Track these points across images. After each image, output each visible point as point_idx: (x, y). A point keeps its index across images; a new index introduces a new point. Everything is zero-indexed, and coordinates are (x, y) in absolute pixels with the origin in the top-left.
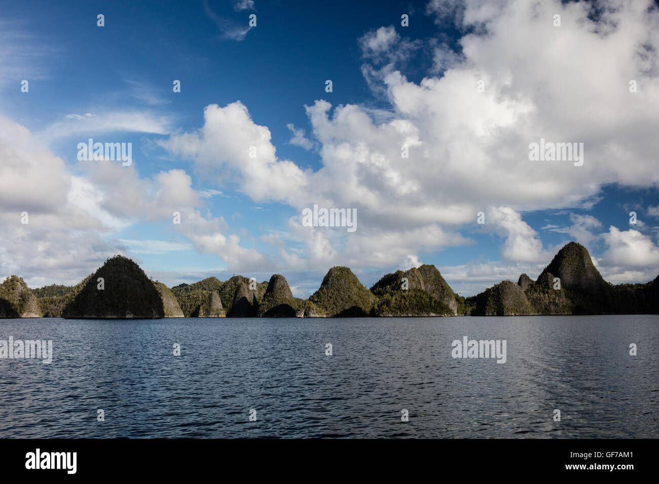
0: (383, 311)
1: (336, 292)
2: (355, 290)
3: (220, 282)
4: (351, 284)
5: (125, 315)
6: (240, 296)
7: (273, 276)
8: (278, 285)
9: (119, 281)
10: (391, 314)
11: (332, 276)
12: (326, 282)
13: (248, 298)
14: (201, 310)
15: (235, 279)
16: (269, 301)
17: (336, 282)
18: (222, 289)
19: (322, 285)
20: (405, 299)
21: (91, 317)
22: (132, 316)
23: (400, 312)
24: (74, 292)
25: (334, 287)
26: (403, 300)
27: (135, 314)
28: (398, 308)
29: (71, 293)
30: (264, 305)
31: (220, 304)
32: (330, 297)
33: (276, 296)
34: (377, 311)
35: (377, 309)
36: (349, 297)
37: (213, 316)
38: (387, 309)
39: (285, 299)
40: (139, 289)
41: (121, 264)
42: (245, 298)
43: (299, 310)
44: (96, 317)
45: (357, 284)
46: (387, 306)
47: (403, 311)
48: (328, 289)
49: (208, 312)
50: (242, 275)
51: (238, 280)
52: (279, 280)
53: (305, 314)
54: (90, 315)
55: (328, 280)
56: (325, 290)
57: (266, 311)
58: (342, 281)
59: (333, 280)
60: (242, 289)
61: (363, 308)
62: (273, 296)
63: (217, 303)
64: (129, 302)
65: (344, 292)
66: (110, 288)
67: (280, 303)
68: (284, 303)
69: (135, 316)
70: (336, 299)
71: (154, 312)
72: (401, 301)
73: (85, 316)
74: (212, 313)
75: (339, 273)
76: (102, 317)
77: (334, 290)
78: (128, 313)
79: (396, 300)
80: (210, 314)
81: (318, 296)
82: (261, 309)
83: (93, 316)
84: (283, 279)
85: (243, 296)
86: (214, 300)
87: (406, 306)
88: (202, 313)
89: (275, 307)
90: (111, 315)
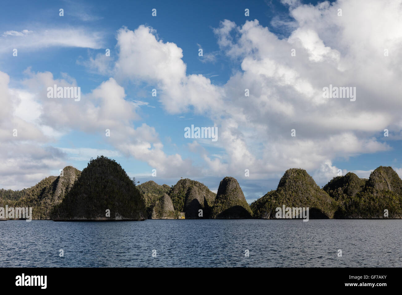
0: (352, 213)
1: (294, 194)
2: (313, 192)
3: (158, 186)
4: (308, 186)
5: (115, 217)
6: (191, 198)
7: (225, 178)
8: (231, 187)
9: (106, 182)
10: (361, 216)
11: (289, 178)
12: (282, 183)
13: (199, 200)
14: (154, 213)
15: (183, 182)
16: (222, 203)
17: (294, 184)
18: (170, 191)
19: (278, 187)
20: (374, 200)
21: (81, 219)
22: (120, 218)
23: (371, 214)
24: (29, 195)
25: (292, 188)
26: (372, 203)
27: (123, 216)
28: (367, 210)
29: (26, 196)
30: (217, 206)
31: (172, 206)
32: (288, 199)
33: (230, 199)
34: (345, 212)
35: (344, 211)
36: (307, 198)
37: (166, 218)
38: (356, 210)
39: (238, 201)
40: (124, 190)
41: (106, 165)
42: (196, 200)
43: (265, 212)
44: (86, 219)
45: (314, 186)
46: (356, 207)
47: (373, 212)
48: (285, 190)
49: (160, 214)
50: (189, 178)
51: (185, 183)
52: (231, 182)
53: (271, 216)
54: (80, 217)
55: (285, 182)
56: (282, 192)
57: (220, 212)
58: (299, 183)
59: (290, 182)
60: (193, 191)
61: (323, 210)
62: (226, 198)
63: (169, 206)
64: (117, 204)
65: (302, 194)
66: (98, 189)
67: (233, 204)
68: (238, 205)
69: (124, 218)
70: (295, 200)
71: (140, 214)
72: (370, 203)
73: (75, 218)
74: (164, 215)
75: (295, 175)
76: (92, 219)
77: (292, 192)
78: (117, 215)
79: (365, 201)
80: (162, 216)
81: (276, 198)
82: (215, 210)
83: (84, 218)
84: (235, 181)
85: (194, 198)
86: (166, 203)
87: (376, 208)
88: (155, 215)
89: (228, 209)
90: (101, 217)
